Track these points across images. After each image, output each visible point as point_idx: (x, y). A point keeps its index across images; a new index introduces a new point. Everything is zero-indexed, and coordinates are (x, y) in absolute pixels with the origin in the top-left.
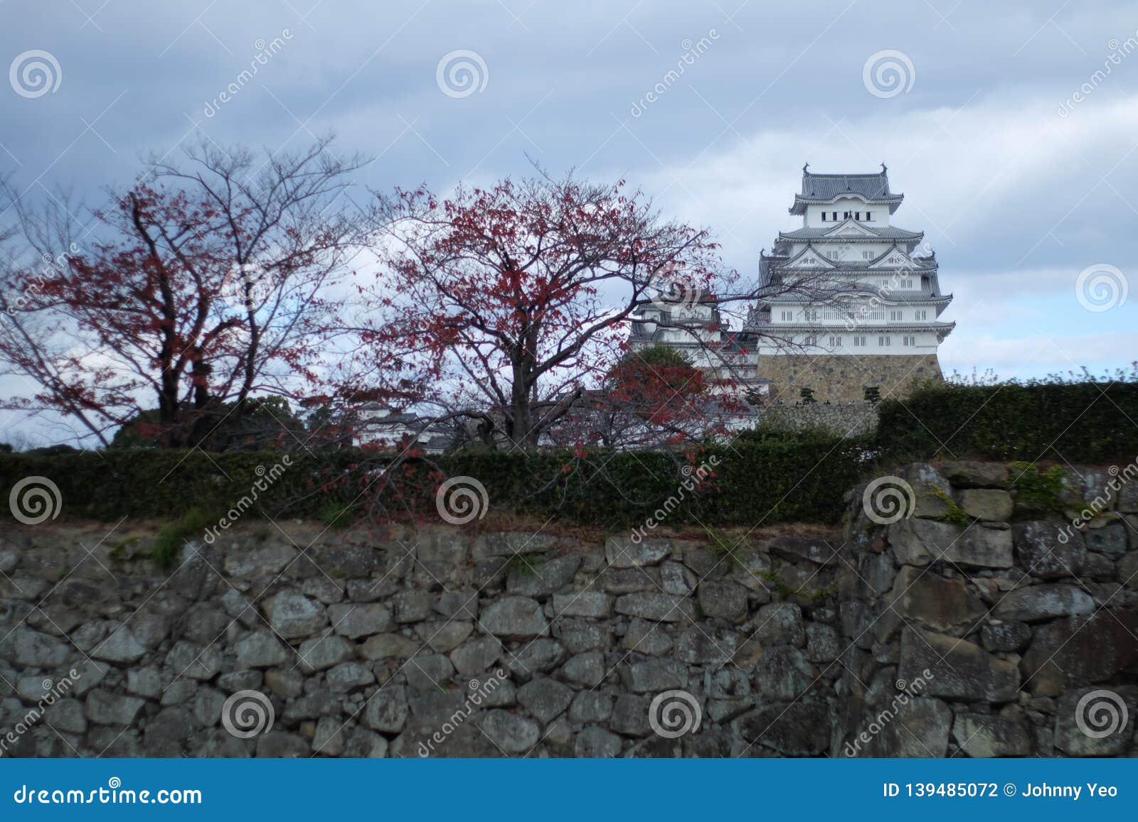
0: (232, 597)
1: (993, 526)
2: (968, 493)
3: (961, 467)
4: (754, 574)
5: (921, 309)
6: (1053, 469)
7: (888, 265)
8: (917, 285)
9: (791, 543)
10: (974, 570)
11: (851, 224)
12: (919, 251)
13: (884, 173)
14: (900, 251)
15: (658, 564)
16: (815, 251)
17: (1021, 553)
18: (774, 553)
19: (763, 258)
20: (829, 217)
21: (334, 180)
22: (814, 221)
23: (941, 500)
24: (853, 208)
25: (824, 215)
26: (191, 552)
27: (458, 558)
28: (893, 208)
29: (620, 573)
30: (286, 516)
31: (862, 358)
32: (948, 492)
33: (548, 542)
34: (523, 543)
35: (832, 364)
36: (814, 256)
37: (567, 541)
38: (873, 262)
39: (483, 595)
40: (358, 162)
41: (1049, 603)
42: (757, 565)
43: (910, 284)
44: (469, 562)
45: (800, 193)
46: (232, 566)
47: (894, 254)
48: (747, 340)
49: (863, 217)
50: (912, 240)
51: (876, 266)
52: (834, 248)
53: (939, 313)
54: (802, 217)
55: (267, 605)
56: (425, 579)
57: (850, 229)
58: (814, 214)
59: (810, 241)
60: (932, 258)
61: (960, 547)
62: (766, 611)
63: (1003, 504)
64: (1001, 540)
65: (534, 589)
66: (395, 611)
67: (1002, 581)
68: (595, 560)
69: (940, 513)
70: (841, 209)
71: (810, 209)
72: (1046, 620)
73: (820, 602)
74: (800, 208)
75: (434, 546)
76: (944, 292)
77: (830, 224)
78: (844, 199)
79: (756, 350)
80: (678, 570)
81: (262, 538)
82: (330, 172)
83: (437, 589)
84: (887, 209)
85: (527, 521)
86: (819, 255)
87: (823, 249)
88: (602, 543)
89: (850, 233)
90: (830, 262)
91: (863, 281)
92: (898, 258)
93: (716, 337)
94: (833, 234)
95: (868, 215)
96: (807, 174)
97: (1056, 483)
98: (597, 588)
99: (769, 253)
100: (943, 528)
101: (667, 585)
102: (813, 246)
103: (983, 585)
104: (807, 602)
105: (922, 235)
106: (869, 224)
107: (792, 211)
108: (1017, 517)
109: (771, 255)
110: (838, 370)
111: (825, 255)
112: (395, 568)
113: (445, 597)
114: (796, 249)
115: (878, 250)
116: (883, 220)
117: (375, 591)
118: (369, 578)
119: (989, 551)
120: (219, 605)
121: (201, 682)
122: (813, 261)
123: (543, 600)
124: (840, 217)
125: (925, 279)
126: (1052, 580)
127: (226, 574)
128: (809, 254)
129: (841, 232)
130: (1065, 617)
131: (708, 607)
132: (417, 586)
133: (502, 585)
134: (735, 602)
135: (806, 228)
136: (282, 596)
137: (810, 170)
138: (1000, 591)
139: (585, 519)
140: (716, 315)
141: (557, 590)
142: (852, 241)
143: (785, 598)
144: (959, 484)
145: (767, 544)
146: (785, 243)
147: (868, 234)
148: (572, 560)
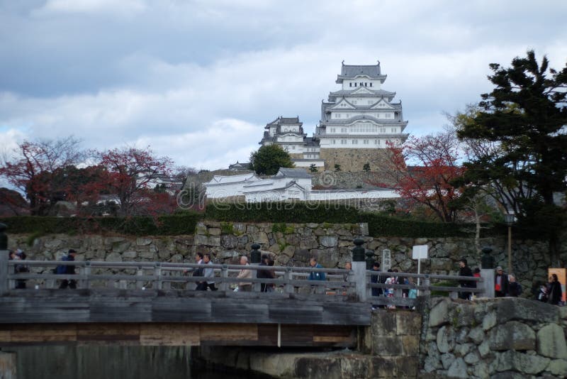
0: (46, 253)
1: (216, 237)
2: (210, 229)
3: (208, 223)
4: (172, 247)
5: (394, 128)
6: (231, 223)
7: (380, 107)
8: (392, 116)
9: (181, 240)
10: (211, 247)
11: (363, 88)
12: (394, 101)
13: (378, 65)
14: (385, 101)
15: (149, 245)
16: (346, 101)
17: (222, 243)
18: (177, 242)
19: (323, 103)
20: (353, 85)
21: (75, 145)
22: (346, 86)
23: (204, 231)
24: (364, 81)
25: (351, 84)
26: (36, 241)
27: (101, 243)
28: (382, 81)
29: (139, 247)
30: (60, 233)
31: (367, 150)
32: (206, 229)
33: (122, 239)
34: (117, 239)
35: (354, 152)
36: (346, 103)
37: (127, 239)
38: (372, 106)
39: (107, 252)
40: (81, 140)
41: (228, 254)
42: (172, 245)
43: (389, 116)
44: (104, 244)
45: (340, 74)
46: (46, 245)
47: (382, 102)
48: (315, 141)
49: (369, 85)
50: (391, 96)
51: (374, 108)
52: (355, 99)
53: (402, 129)
54: (341, 85)
55: (55, 254)
56: (93, 248)
57: (363, 91)
58: (346, 83)
59: (344, 96)
60: (400, 104)
61: (208, 242)
62: (174, 256)
63: (219, 231)
64: (218, 240)
65: (119, 250)
66: (85, 256)
67: (218, 249)
68: (134, 243)
69: (203, 233)
70: (359, 81)
71: (344, 82)
72: (227, 258)
73: (187, 254)
74: (340, 81)
75: (95, 240)
76: (405, 120)
77: (353, 88)
78: (360, 77)
79: (319, 146)
80: (154, 246)
81: (54, 238)
82: (74, 143)
83: (96, 250)
84: (379, 82)
85: (119, 234)
86: (348, 102)
87: (350, 100)
88: (136, 239)
89: (362, 92)
90: (353, 106)
91: (367, 114)
92: (384, 104)
93: (301, 140)
94: (354, 93)
95: (371, 84)
96: (343, 65)
97: (232, 227)
98: (134, 250)
99: (326, 101)
100: (204, 237)
101: (151, 250)
102: (346, 99)
103: (213, 250)
104: (184, 254)
105: (395, 93)
106: (370, 88)
107: (337, 82)
108: (222, 234)
109: (327, 102)
110: (356, 155)
111: (351, 102)
112: (86, 245)
113: (98, 253)
114: (338, 100)
115: (375, 100)
116: (377, 86)
117: (81, 251)
118: (79, 248)
119: (215, 242)
120: (43, 255)
121: (38, 273)
122: (345, 105)
123: (121, 253)
124: (358, 85)
125: (396, 113)
126: (229, 249)
127: (45, 247)
128: (344, 102)
129: (359, 92)
130: (232, 257)
131: (160, 255)
132: (91, 250)
133: (112, 250)
134: (167, 254)
135: (343, 90)
136: (58, 252)
137: (345, 63)
138: (217, 251)
139: (133, 233)
140: (301, 129)
141: (125, 251)
142: (362, 96)
143: (179, 253)
144: (208, 227)
145: (175, 240)
146: (333, 97)
147: (371, 93)
148: (128, 244)
